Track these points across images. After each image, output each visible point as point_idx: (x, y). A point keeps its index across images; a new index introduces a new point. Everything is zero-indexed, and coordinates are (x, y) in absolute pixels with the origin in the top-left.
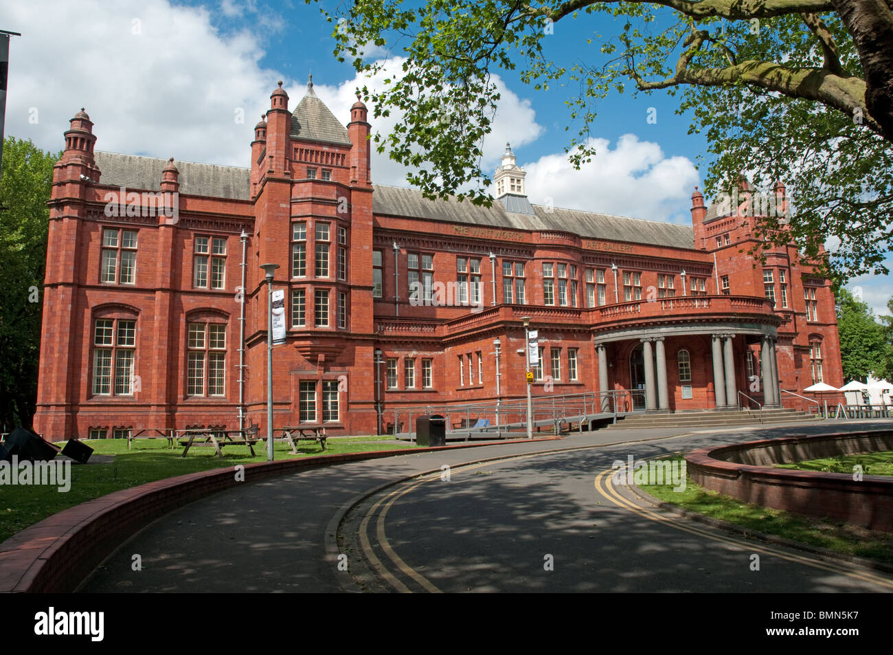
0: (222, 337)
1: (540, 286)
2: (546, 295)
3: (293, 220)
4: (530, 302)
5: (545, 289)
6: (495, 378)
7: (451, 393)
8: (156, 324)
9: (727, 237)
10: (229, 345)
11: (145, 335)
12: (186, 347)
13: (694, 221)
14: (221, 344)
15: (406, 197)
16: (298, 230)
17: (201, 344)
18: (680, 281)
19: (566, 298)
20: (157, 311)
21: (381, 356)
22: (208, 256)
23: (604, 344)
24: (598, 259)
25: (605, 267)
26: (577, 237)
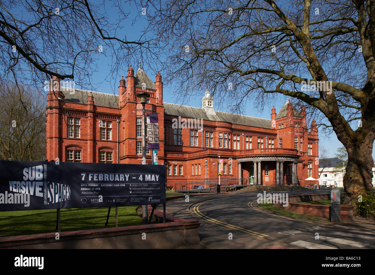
0: (111, 157)
1: (218, 141)
2: (219, 144)
3: (137, 117)
4: (214, 147)
5: (219, 142)
6: (205, 172)
7: (189, 177)
8: (89, 152)
9: (283, 125)
10: (114, 159)
11: (84, 156)
12: (99, 160)
13: (272, 118)
14: (111, 159)
15: (172, 108)
16: (139, 120)
17: (104, 159)
18: (265, 140)
19: (226, 145)
20: (89, 148)
21: (166, 164)
22: (105, 128)
23: (241, 162)
24: (238, 132)
25: (240, 135)
26: (231, 124)
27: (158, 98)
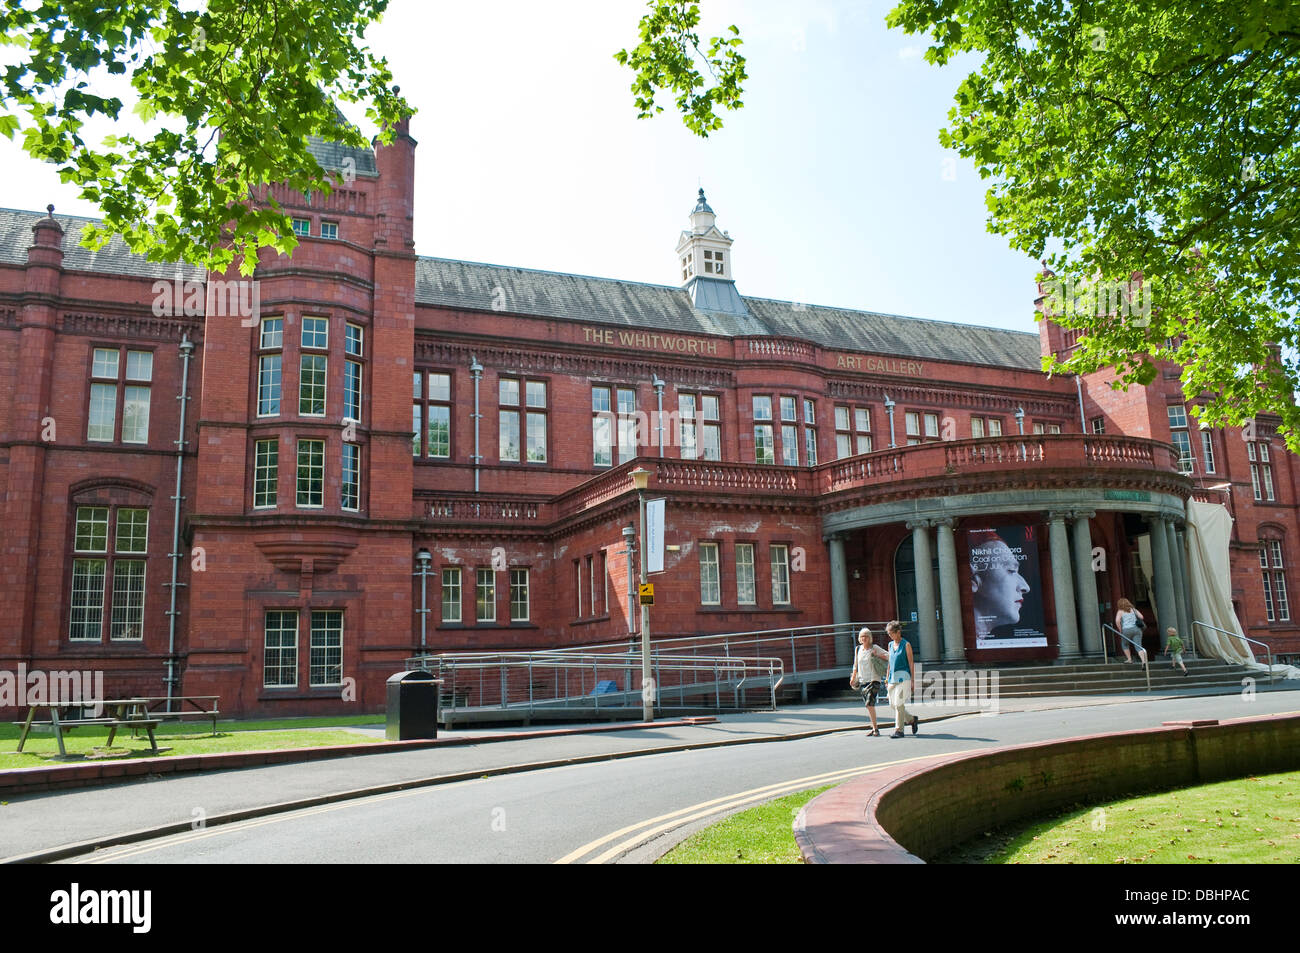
0: (141, 531)
1: (748, 436)
2: (759, 454)
5: (758, 441)
7: (562, 631)
10: (153, 545)
12: (69, 549)
14: (139, 545)
16: (269, 328)
17: (100, 543)
18: (1014, 427)
19: (796, 457)
20: (11, 484)
21: (429, 561)
23: (841, 535)
24: (858, 388)
25: (872, 403)
26: (818, 347)
27: (384, 216)
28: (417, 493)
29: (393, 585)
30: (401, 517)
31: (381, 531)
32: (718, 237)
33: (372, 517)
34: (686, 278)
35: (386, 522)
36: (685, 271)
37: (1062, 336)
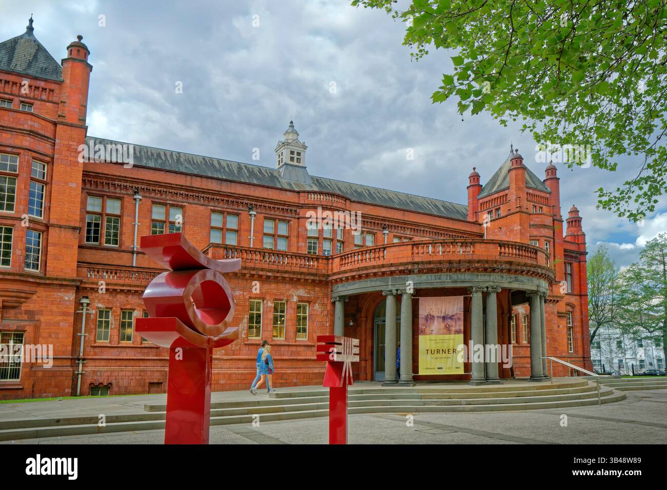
1: (303, 244)
5: (309, 247)
9: (499, 209)
23: (342, 298)
24: (369, 223)
25: (376, 231)
26: (348, 200)
27: (65, 102)
28: (80, 263)
29: (60, 318)
30: (68, 276)
31: (53, 284)
32: (299, 145)
33: (48, 276)
34: (279, 164)
35: (57, 279)
36: (279, 161)
37: (479, 204)
